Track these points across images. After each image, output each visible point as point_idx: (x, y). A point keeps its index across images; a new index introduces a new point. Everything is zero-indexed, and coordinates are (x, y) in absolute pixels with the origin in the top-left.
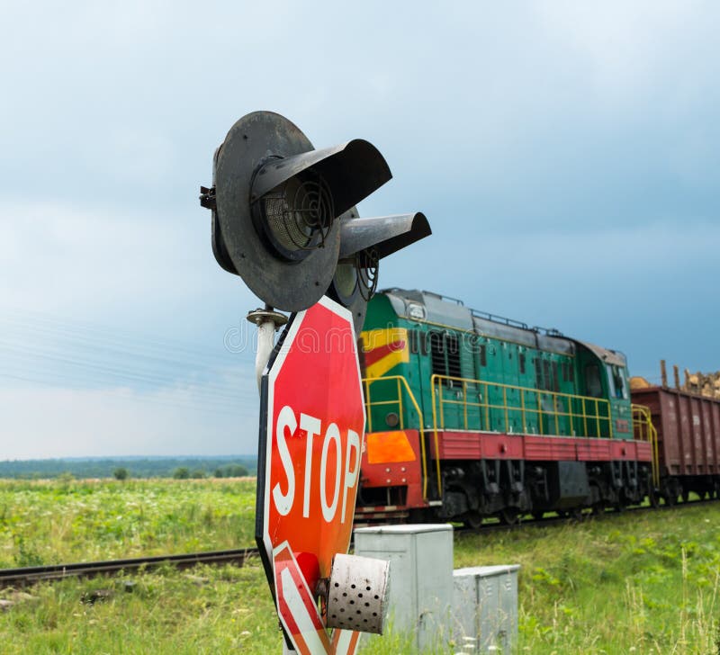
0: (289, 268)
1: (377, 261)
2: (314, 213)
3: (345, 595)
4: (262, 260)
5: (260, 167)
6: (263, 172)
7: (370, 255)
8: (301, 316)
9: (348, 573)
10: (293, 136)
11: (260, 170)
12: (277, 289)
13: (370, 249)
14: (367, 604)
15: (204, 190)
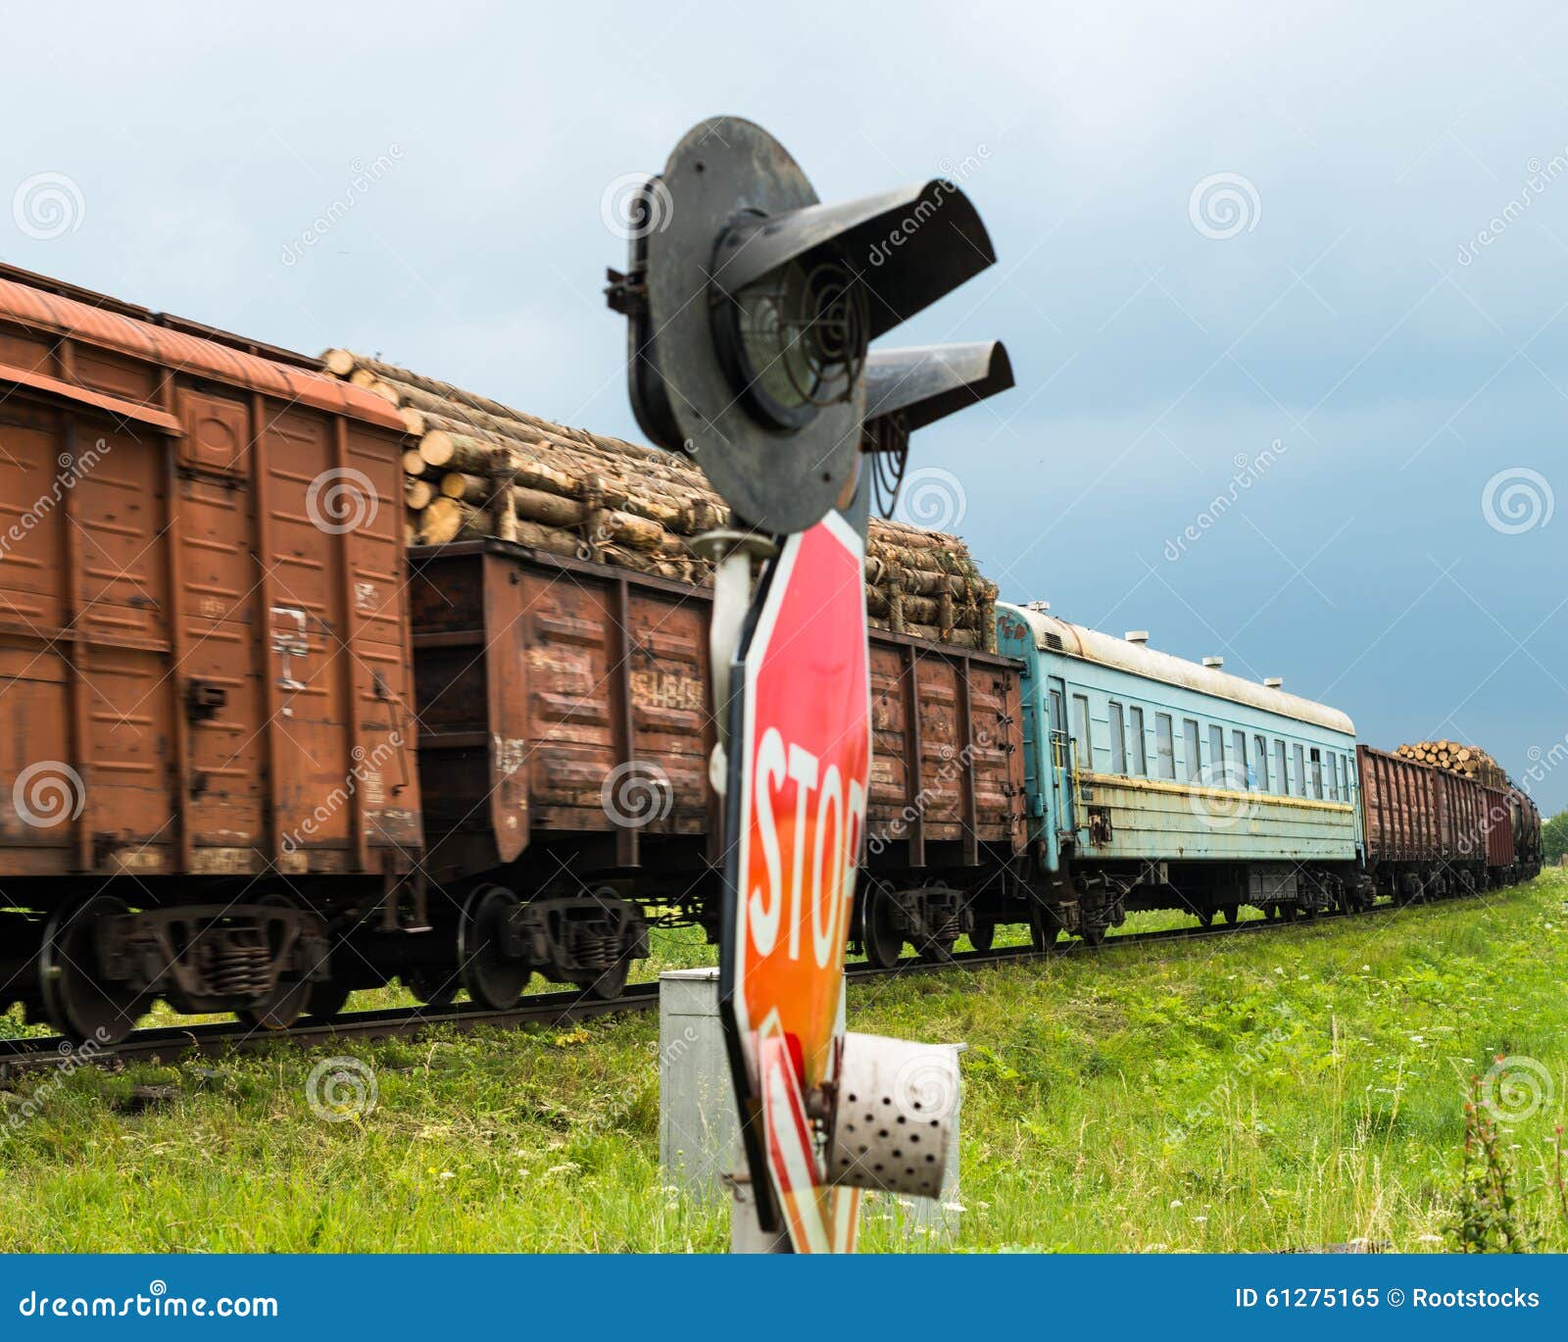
0: (777, 443)
1: (907, 437)
2: (838, 329)
3: (869, 1118)
4: (732, 424)
5: (725, 231)
6: (735, 242)
7: (896, 425)
8: (794, 543)
9: (875, 1073)
10: (783, 170)
11: (726, 239)
12: (758, 485)
13: (896, 413)
14: (915, 1138)
15: (613, 275)
